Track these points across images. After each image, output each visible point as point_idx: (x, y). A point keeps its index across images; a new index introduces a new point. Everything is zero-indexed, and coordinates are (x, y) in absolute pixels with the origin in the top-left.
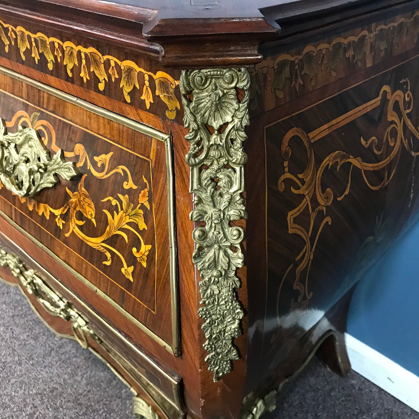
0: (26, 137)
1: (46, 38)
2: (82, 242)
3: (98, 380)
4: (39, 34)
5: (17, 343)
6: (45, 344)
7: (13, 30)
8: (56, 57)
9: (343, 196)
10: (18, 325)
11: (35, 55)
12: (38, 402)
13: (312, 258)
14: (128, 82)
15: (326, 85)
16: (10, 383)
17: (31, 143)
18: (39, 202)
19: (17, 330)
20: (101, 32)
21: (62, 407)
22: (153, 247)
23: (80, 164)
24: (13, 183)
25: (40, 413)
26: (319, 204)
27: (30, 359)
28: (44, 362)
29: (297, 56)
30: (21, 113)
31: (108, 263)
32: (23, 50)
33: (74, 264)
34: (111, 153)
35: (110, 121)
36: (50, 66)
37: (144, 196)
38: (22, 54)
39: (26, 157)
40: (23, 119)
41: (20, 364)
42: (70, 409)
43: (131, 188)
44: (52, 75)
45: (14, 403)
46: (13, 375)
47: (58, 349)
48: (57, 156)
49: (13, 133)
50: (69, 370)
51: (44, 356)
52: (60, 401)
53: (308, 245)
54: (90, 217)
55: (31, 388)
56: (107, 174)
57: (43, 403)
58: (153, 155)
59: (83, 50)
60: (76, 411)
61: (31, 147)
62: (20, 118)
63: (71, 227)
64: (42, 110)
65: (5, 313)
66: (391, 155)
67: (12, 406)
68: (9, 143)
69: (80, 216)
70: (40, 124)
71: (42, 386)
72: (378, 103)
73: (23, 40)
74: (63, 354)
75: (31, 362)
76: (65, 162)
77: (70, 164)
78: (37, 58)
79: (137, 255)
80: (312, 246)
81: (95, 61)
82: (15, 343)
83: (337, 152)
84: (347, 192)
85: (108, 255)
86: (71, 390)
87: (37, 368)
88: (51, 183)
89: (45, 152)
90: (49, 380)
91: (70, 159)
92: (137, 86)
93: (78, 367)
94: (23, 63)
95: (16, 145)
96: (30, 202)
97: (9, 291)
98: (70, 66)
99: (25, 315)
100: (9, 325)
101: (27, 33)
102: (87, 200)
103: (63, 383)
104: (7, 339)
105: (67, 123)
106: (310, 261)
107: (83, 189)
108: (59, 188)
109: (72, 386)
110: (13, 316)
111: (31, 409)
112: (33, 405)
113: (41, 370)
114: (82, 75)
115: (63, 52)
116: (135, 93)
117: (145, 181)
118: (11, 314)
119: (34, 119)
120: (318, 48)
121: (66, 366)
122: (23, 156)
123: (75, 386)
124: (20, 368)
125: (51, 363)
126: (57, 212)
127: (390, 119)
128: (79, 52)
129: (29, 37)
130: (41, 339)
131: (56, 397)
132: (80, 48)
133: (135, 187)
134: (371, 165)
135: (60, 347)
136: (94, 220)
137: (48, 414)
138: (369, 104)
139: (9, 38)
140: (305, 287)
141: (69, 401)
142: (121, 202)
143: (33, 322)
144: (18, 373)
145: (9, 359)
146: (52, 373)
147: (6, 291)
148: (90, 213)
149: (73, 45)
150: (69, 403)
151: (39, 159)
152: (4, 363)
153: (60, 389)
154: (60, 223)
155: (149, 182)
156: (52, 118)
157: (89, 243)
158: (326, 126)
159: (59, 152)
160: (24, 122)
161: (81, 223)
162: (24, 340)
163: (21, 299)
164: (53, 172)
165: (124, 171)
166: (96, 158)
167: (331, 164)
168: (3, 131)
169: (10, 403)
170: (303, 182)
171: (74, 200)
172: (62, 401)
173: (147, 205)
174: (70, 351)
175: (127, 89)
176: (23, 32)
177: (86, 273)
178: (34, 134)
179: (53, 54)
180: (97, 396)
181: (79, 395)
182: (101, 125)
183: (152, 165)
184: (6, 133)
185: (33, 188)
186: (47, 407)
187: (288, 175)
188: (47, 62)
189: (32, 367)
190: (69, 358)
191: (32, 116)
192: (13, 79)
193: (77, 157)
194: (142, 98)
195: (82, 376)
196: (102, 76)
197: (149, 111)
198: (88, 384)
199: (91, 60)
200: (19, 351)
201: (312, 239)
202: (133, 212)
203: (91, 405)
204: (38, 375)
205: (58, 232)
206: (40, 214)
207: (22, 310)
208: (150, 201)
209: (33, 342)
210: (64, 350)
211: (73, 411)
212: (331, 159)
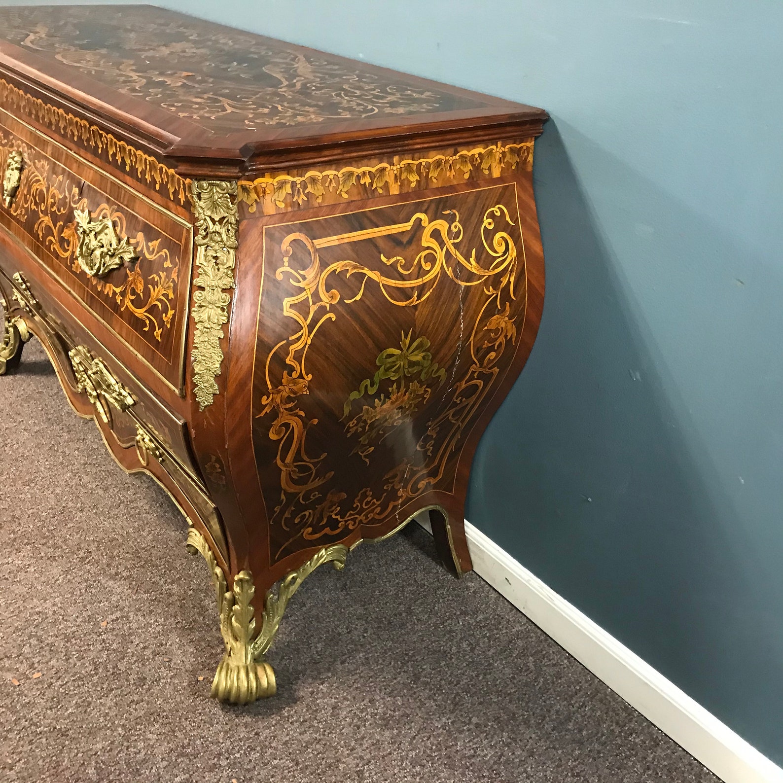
0: (104, 226)
1: (126, 145)
2: (132, 314)
3: (167, 539)
4: (122, 142)
5: (84, 491)
6: (115, 496)
7: (105, 136)
8: (131, 161)
9: (353, 300)
10: (89, 474)
11: (118, 158)
12: (93, 548)
13: (309, 342)
14: (172, 185)
15: (336, 204)
16: (67, 527)
17: (106, 231)
18: (106, 282)
19: (86, 479)
20: (155, 147)
21: (119, 556)
22: (175, 312)
23: (139, 249)
24: (87, 264)
25: (93, 558)
26: (321, 300)
27: (94, 507)
28: (109, 513)
29: (300, 178)
30: (104, 205)
31: (146, 329)
32: (111, 153)
33: (124, 335)
34: (160, 240)
35: (161, 214)
36: (128, 168)
37: (175, 272)
38: (110, 156)
39: (101, 243)
40: (104, 211)
41: (82, 511)
42: (127, 560)
43: (168, 267)
44: (128, 175)
45: (66, 545)
46: (71, 520)
47: (129, 503)
48: (123, 242)
49: (95, 222)
50: (136, 525)
51: (110, 507)
52: (117, 551)
53: (305, 330)
54: (139, 292)
55: (88, 535)
56: (155, 256)
57: (98, 550)
58: (183, 241)
59: (148, 158)
60: (134, 562)
61: (106, 234)
62: (102, 210)
63: (126, 302)
64: (119, 203)
65: (77, 459)
66: (424, 278)
67: (65, 547)
68: (91, 231)
69: (133, 292)
70: (116, 216)
71: (101, 535)
72: (409, 228)
73: (111, 145)
74: (133, 508)
75: (94, 511)
76: (129, 246)
77: (131, 248)
78: (120, 161)
79: (165, 319)
80: (310, 333)
81: (155, 167)
82: (81, 490)
83: (347, 261)
84: (358, 298)
85: (147, 322)
86: (133, 543)
87: (99, 517)
88: (116, 264)
89: (116, 238)
90: (111, 530)
91: (132, 245)
92: (177, 188)
93: (147, 524)
94: (109, 163)
95: (96, 233)
96: (100, 282)
97: (86, 437)
98: (140, 170)
99: (99, 465)
100: (78, 473)
101: (115, 140)
102: (140, 278)
103: (125, 535)
104: (73, 486)
105: (135, 216)
106: (307, 346)
107: (138, 269)
108: (122, 268)
109: (136, 540)
110: (85, 464)
111: (84, 553)
112: (88, 550)
113: (104, 520)
114: (147, 177)
115: (136, 158)
116: (176, 193)
117: (177, 260)
118: (82, 462)
119: (112, 212)
120: (324, 174)
121: (133, 521)
122: (99, 242)
123: (138, 541)
124: (81, 514)
125: (117, 515)
126: (118, 290)
127: (424, 244)
128: (146, 159)
129: (116, 143)
130: (111, 491)
131: (114, 547)
132: (146, 156)
133: (170, 266)
134: (394, 281)
135: (131, 502)
136: (141, 294)
137: (102, 561)
138: (393, 226)
139: (102, 142)
140: (300, 365)
141: (127, 553)
142: (160, 278)
143: (106, 472)
144: (77, 519)
145: (70, 504)
146: (116, 525)
147: (83, 437)
148: (140, 289)
149: (142, 154)
150: (127, 555)
151: (111, 245)
152: (64, 507)
153: (121, 541)
154: (119, 299)
155: (179, 261)
156: (125, 211)
157: (136, 315)
158: (335, 237)
159: (125, 239)
160: (105, 214)
161: (133, 298)
162: (92, 489)
163: (98, 448)
164: (119, 256)
165: (165, 253)
166: (150, 244)
167: (339, 270)
168: (87, 221)
169: (63, 545)
170: (304, 278)
171: (130, 279)
172: (120, 551)
173: (176, 279)
174: (142, 506)
175: (172, 190)
176: (112, 139)
177: (132, 341)
178: (110, 224)
179: (130, 158)
180: (161, 553)
181: (140, 549)
182: (156, 217)
183: (182, 248)
184: (89, 223)
185: (102, 269)
186: (102, 554)
187: (287, 268)
188: (125, 165)
189: (94, 516)
190: (139, 514)
191: (111, 209)
192: (102, 176)
193: (138, 243)
194: (179, 197)
195: (150, 532)
196: (158, 179)
197: (182, 206)
198: (154, 541)
199: (152, 166)
200: (83, 499)
201: (311, 327)
202: (167, 286)
203: (152, 560)
204: (99, 524)
205: (116, 307)
206: (106, 293)
207: (96, 459)
208: (178, 276)
209: (101, 492)
210: (135, 505)
211: (130, 562)
212: (341, 266)
